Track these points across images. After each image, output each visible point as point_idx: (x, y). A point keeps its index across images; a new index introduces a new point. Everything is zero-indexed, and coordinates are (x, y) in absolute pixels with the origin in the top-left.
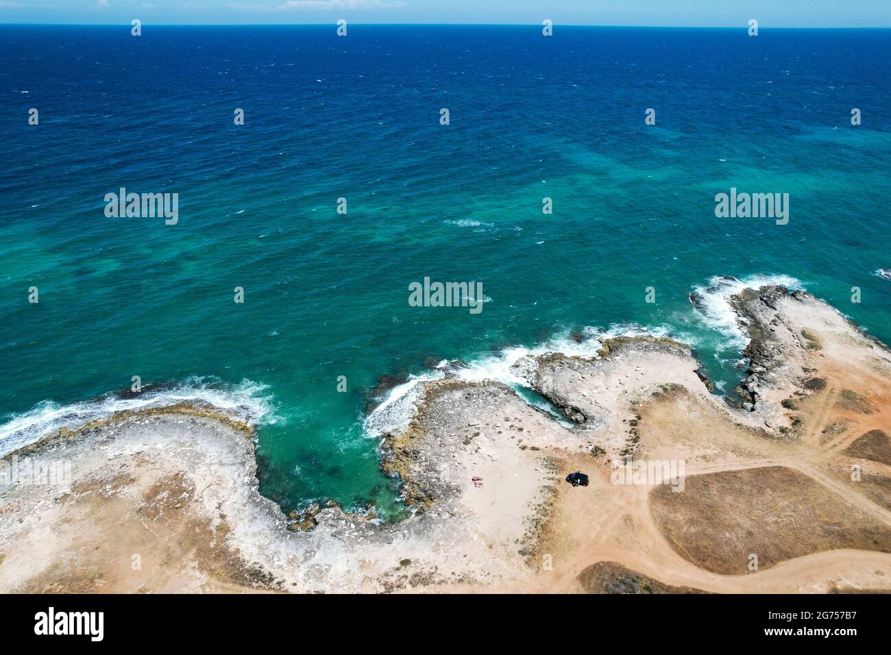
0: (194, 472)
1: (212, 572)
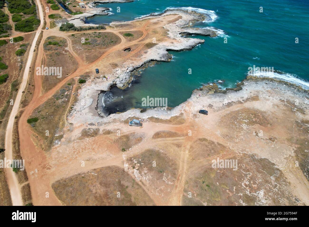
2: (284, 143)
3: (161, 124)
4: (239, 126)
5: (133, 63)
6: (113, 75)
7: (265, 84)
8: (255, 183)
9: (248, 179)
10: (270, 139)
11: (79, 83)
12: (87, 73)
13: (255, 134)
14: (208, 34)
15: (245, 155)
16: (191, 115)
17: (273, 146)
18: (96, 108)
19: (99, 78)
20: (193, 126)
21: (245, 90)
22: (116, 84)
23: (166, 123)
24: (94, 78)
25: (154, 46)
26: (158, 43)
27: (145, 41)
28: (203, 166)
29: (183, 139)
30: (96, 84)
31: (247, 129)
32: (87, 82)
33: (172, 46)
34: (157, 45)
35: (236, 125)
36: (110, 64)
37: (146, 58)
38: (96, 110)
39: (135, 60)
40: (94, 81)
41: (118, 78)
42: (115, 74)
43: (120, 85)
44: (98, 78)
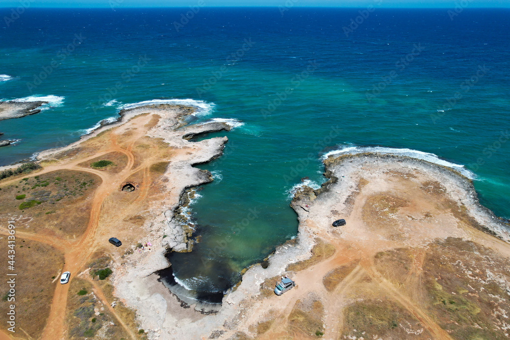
0: (444, 184)
1: (461, 220)
2: (439, 214)
3: (312, 266)
4: (389, 219)
5: (163, 204)
6: (152, 235)
7: (350, 163)
8: (474, 269)
9: (466, 268)
10: (427, 216)
11: (100, 281)
12: (96, 254)
13: (410, 219)
14: (219, 128)
15: (431, 245)
16: (330, 235)
17: (437, 222)
18: (182, 305)
19: (132, 253)
20: (350, 247)
21: (342, 177)
22: (172, 249)
23: (318, 262)
24: (123, 257)
25: (167, 166)
26: (169, 161)
27: (142, 165)
28: (419, 285)
29: (360, 269)
30: (134, 265)
31: (398, 217)
32: (113, 270)
33: (194, 158)
34: (170, 164)
35: (385, 220)
36: (125, 220)
37: (175, 189)
38: (187, 309)
39: (162, 197)
40: (126, 262)
41: (165, 236)
42: (154, 233)
43: (180, 247)
44: (129, 253)
